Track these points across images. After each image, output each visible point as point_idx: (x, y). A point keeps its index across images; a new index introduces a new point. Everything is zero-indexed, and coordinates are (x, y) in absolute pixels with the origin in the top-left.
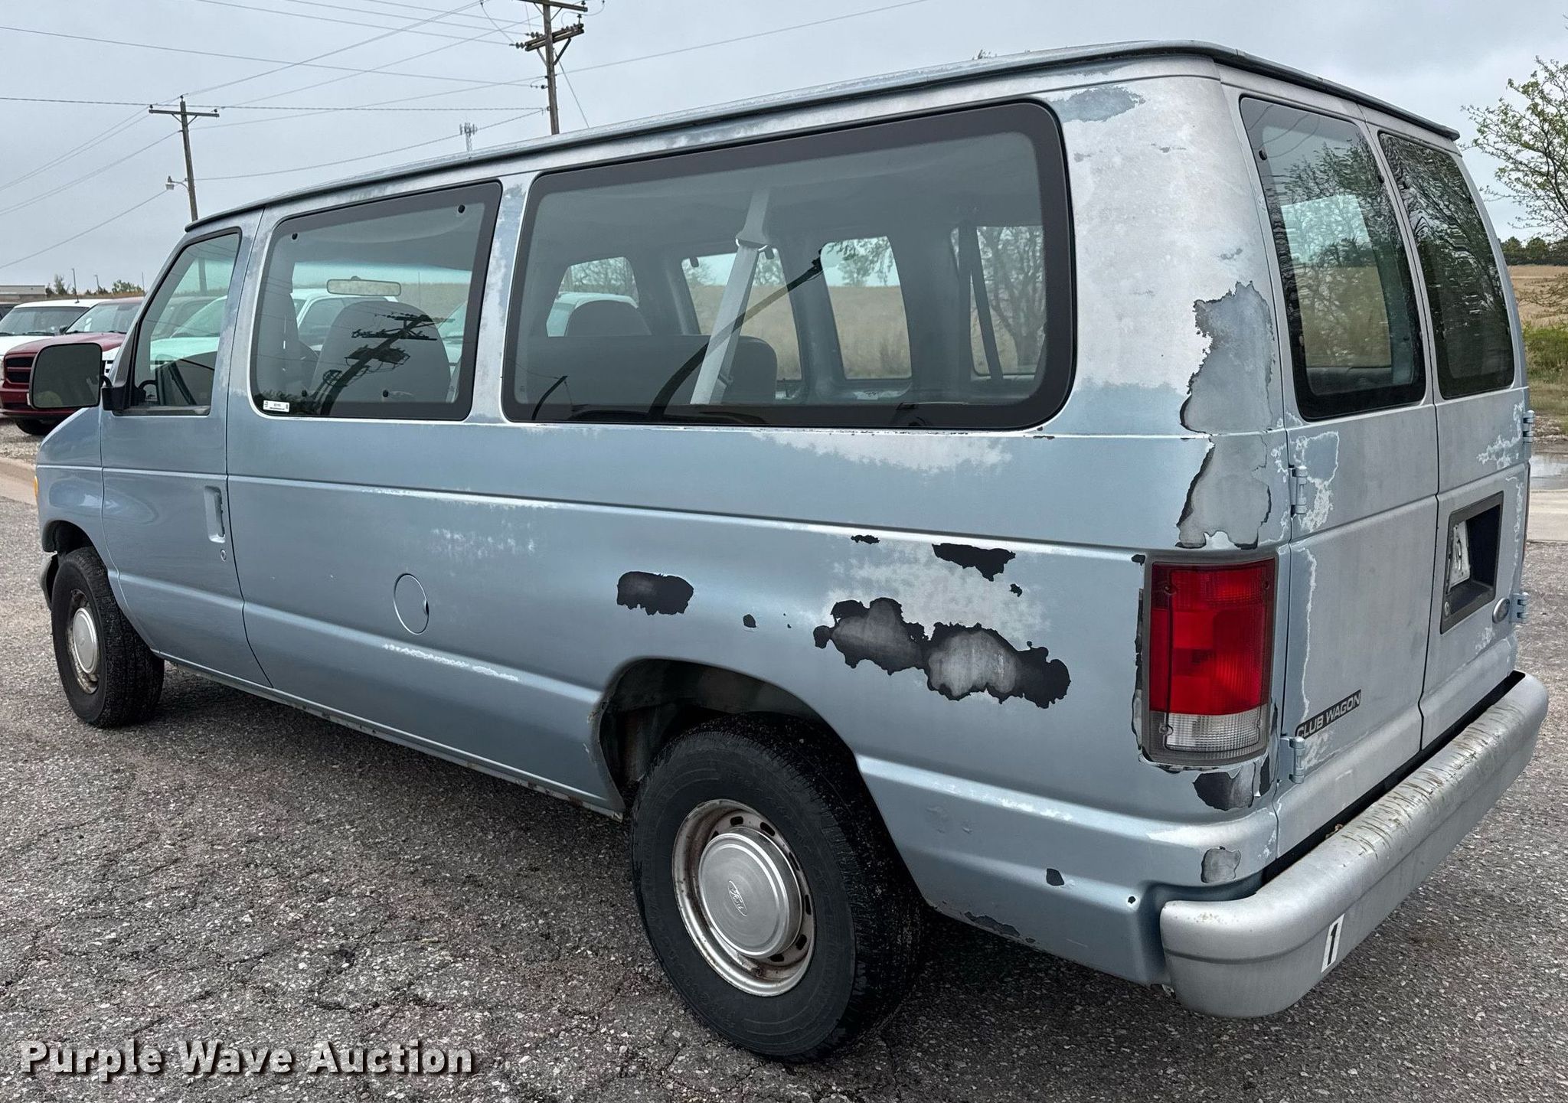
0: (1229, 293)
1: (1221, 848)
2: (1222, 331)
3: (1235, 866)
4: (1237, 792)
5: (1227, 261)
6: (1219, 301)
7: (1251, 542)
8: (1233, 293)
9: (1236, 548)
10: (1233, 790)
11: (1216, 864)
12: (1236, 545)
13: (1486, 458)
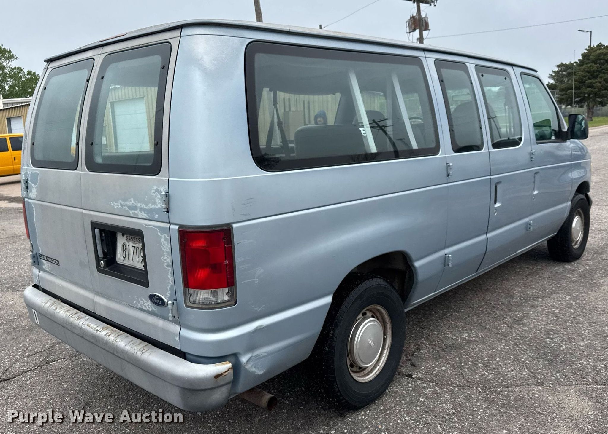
13: (118, 206)
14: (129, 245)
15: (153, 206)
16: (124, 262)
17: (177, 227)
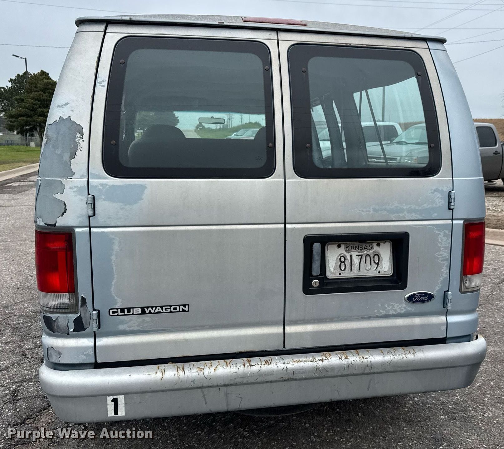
0: (56, 121)
1: (52, 347)
2: (50, 137)
3: (59, 357)
4: (58, 326)
5: (59, 108)
6: (52, 124)
7: (53, 223)
8: (57, 121)
9: (45, 225)
10: (55, 325)
11: (51, 353)
12: (45, 224)
13: (369, 212)
14: (351, 256)
15: (430, 206)
16: (342, 275)
17: (462, 222)
